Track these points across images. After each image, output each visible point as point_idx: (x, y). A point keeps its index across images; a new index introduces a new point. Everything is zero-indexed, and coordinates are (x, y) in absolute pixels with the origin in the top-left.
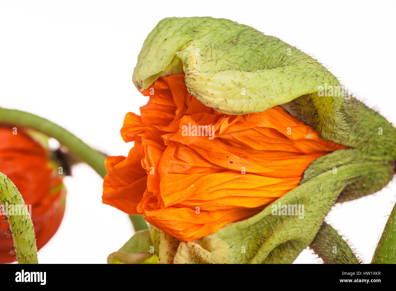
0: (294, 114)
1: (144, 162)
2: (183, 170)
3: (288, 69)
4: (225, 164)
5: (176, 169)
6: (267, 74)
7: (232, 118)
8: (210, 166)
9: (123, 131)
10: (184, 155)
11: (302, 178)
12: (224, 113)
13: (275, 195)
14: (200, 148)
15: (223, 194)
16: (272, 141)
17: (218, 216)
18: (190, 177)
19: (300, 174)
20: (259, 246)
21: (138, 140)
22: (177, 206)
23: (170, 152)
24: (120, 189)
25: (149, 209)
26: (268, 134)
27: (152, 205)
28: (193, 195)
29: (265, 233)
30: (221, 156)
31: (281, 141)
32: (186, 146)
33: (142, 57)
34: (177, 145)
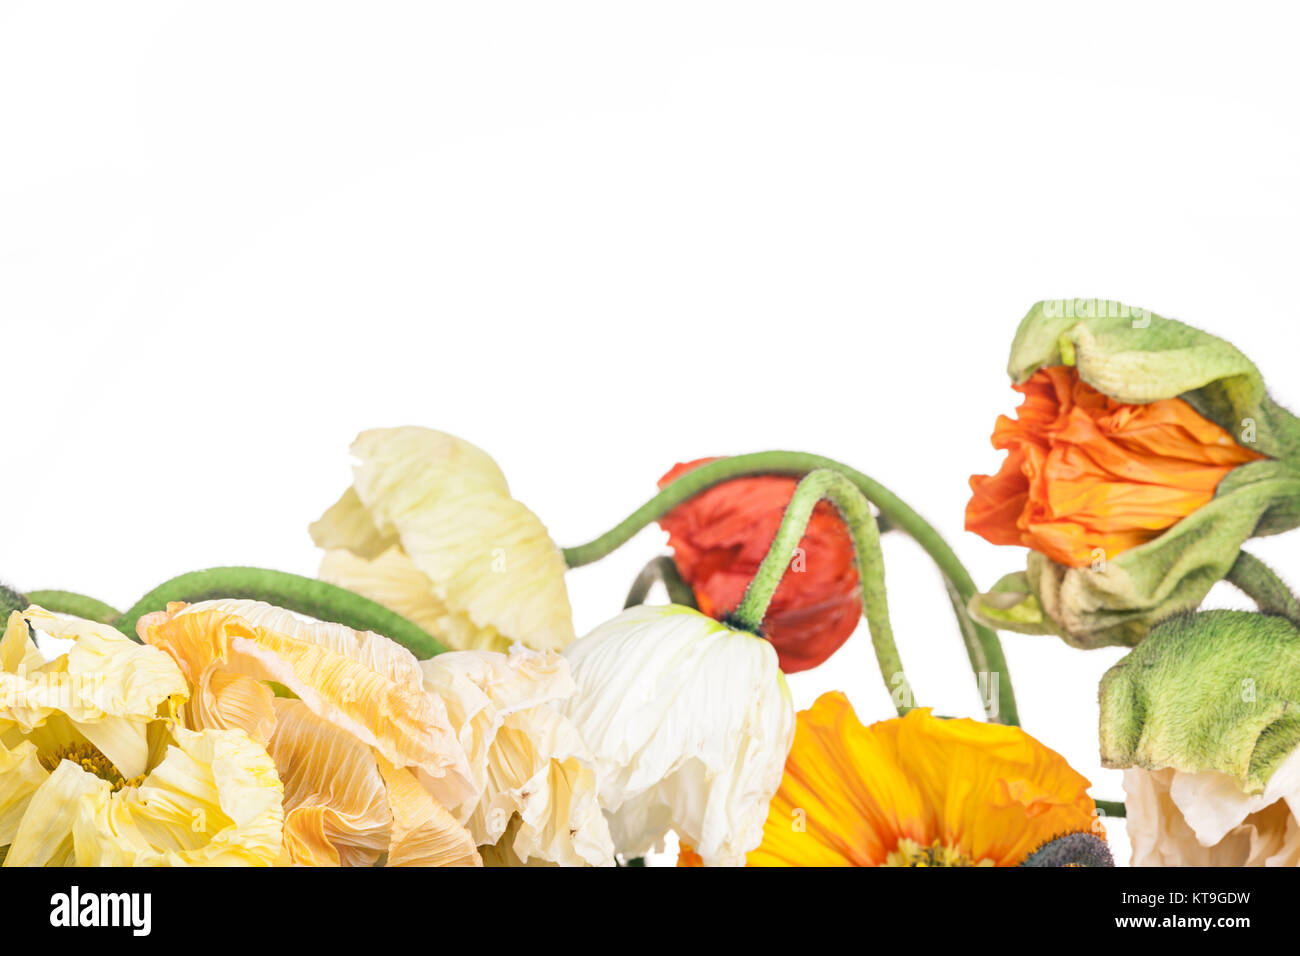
0: (1204, 412)
1: (1026, 468)
2: (1072, 476)
3: (1200, 349)
4: (1121, 471)
5: (1064, 475)
6: (1174, 354)
7: (1133, 408)
8: (1101, 473)
9: (994, 437)
10: (1074, 457)
11: (1215, 492)
12: (1124, 401)
13: (1181, 513)
14: (1093, 448)
15: (1119, 510)
16: (1177, 443)
17: (1111, 539)
18: (1079, 486)
19: (1212, 487)
20: (1164, 575)
21: (1013, 447)
22: (1064, 520)
23: (1057, 454)
24: (986, 514)
25: (1033, 521)
26: (1173, 432)
27: (1037, 518)
28: (1085, 508)
29: (1171, 558)
30: (1117, 461)
31: (1188, 444)
32: (1076, 446)
33: (1016, 345)
34: (1065, 445)
